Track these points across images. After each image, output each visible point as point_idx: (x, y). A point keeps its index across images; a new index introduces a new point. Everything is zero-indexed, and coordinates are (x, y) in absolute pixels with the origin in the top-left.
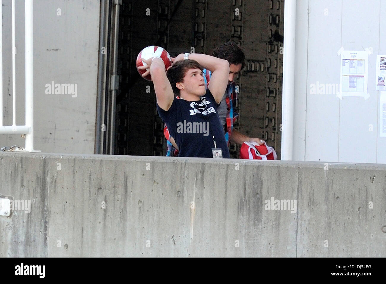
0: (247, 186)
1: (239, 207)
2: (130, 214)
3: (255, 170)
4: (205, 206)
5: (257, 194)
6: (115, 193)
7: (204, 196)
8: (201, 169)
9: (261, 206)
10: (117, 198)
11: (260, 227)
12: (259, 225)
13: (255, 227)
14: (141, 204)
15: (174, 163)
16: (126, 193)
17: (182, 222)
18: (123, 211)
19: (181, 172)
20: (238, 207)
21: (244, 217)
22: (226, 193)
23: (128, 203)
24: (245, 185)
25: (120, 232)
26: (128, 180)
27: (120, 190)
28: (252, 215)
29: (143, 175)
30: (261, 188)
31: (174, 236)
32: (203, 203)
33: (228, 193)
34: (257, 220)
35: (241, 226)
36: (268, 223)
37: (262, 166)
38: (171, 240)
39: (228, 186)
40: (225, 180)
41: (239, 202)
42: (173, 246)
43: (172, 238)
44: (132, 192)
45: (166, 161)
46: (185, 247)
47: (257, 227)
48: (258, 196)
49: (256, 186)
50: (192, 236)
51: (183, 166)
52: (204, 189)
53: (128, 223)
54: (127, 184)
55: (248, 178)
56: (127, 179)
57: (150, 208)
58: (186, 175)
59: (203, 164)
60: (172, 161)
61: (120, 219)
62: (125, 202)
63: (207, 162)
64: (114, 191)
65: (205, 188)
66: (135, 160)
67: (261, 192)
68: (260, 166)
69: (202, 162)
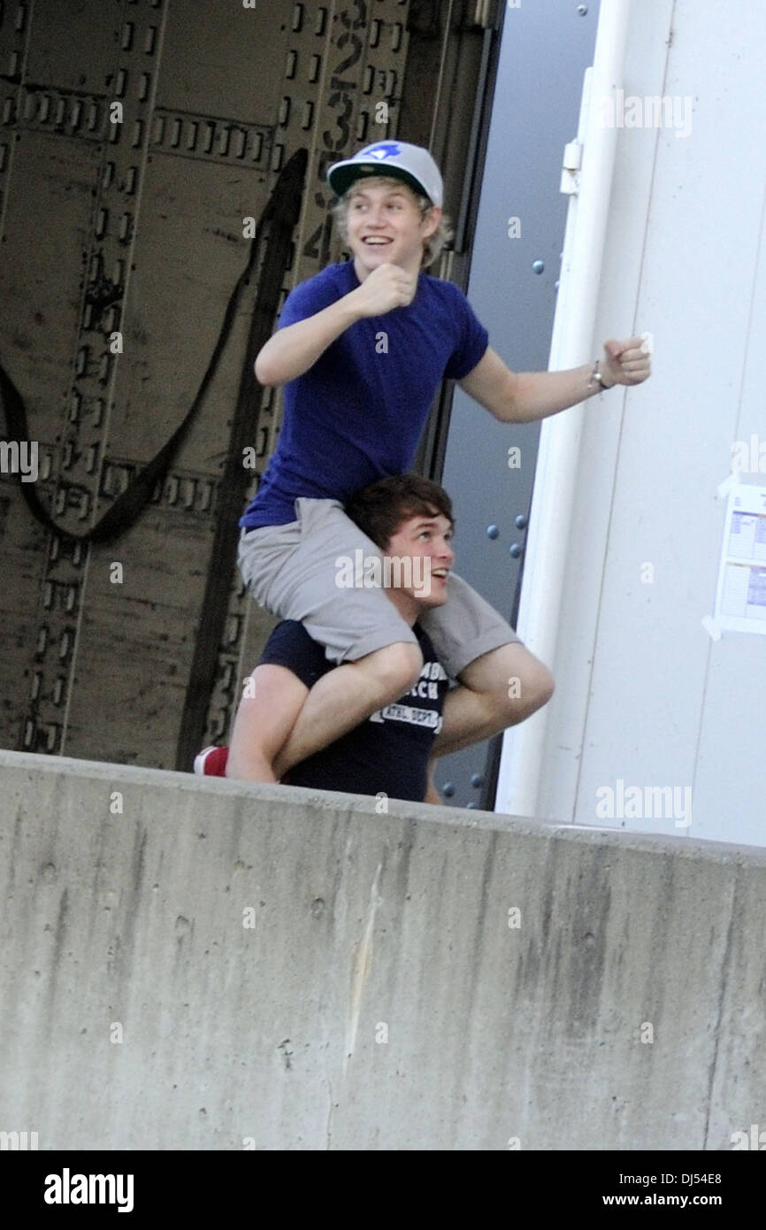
0: (555, 907)
1: (523, 971)
2: (143, 955)
3: (589, 857)
4: (404, 955)
5: (589, 934)
6: (98, 885)
7: (406, 926)
8: (401, 838)
9: (600, 976)
10: (105, 897)
11: (589, 1040)
12: (584, 1034)
13: (572, 1040)
14: (183, 930)
15: (309, 808)
16: (136, 889)
17: (321, 997)
18: (122, 944)
19: (332, 838)
20: (519, 969)
21: (538, 1005)
22: (480, 923)
23: (139, 922)
24: (548, 901)
25: (104, 1010)
26: (147, 849)
27: (119, 877)
28: (565, 1001)
29: (202, 836)
30: (604, 919)
31: (287, 1041)
32: (401, 946)
33: (488, 923)
34: (580, 1018)
35: (522, 1033)
36: (616, 1031)
37: (616, 848)
38: (279, 1052)
39: (491, 900)
40: (480, 878)
41: (525, 955)
42: (281, 1070)
43: (282, 1046)
44: (157, 886)
45: (283, 800)
46: (324, 1081)
47: (579, 1041)
48: (590, 941)
49: (587, 910)
50: (351, 1048)
51: (342, 819)
52: (407, 902)
53: (134, 985)
54: (141, 859)
55: (560, 882)
56: (144, 844)
57: (215, 943)
58: (347, 852)
59: (412, 823)
60: (304, 801)
61: (109, 969)
62: (131, 915)
63: (424, 817)
64: (96, 878)
65: (409, 898)
66: (176, 785)
67: (602, 931)
68: (607, 847)
69: (409, 814)
